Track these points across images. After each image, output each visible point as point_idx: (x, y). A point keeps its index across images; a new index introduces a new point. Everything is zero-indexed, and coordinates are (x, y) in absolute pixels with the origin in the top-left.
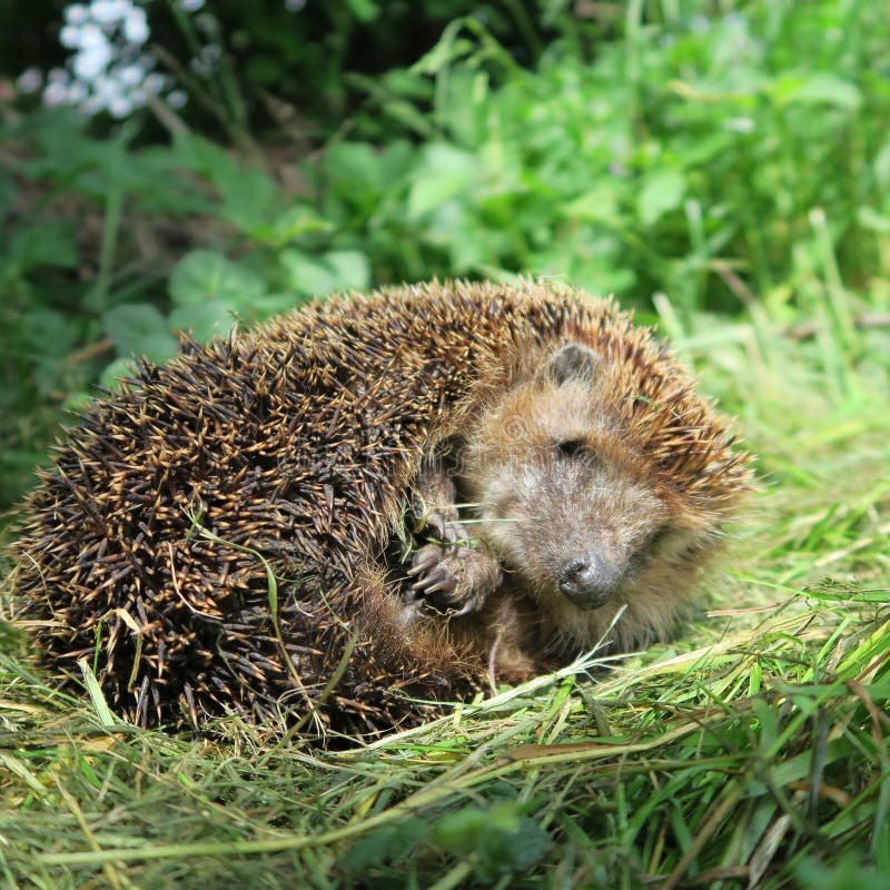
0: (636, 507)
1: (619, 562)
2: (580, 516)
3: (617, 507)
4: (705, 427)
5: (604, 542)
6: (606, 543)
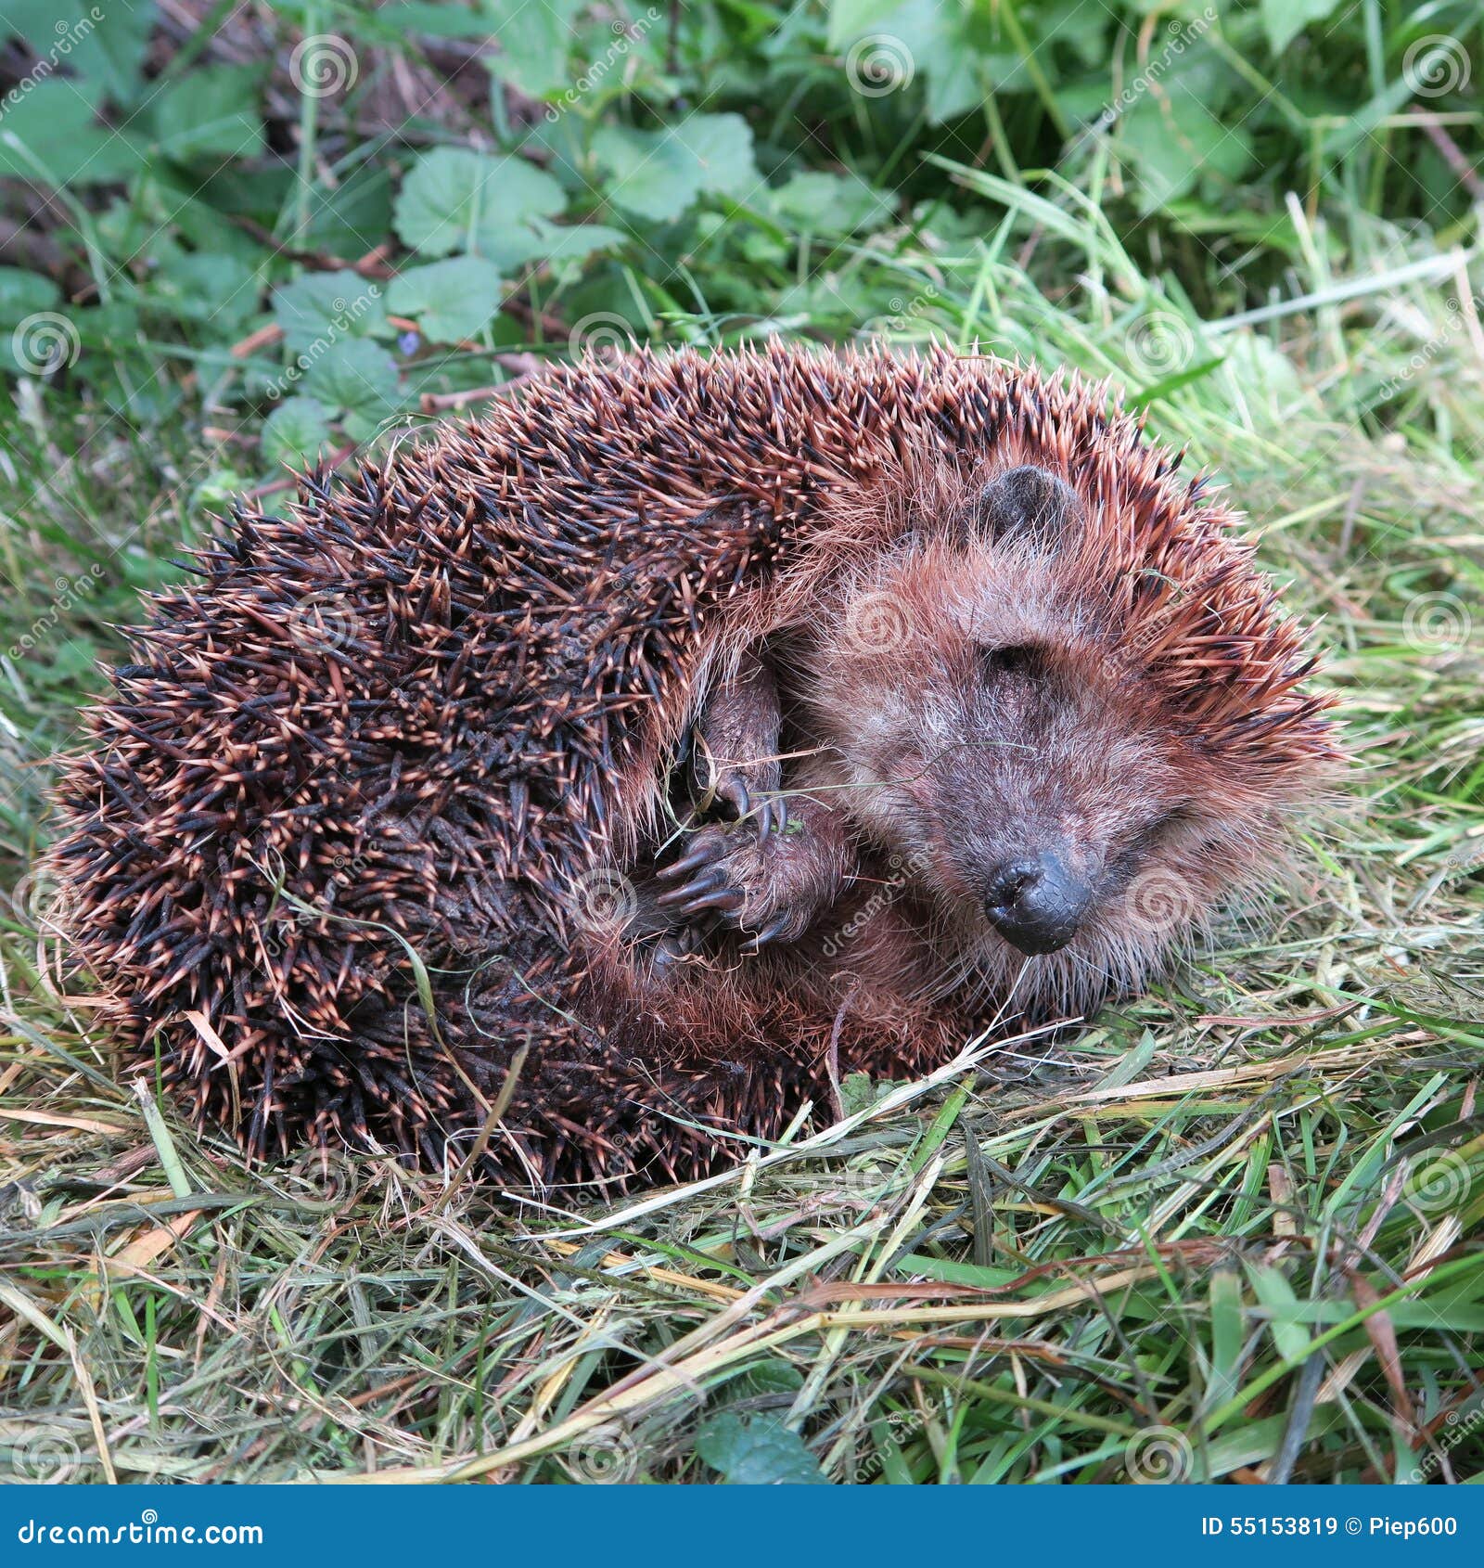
0: (1127, 775)
1: (1093, 872)
2: (1026, 788)
3: (1093, 774)
4: (1265, 637)
5: (1067, 836)
6: (1071, 838)
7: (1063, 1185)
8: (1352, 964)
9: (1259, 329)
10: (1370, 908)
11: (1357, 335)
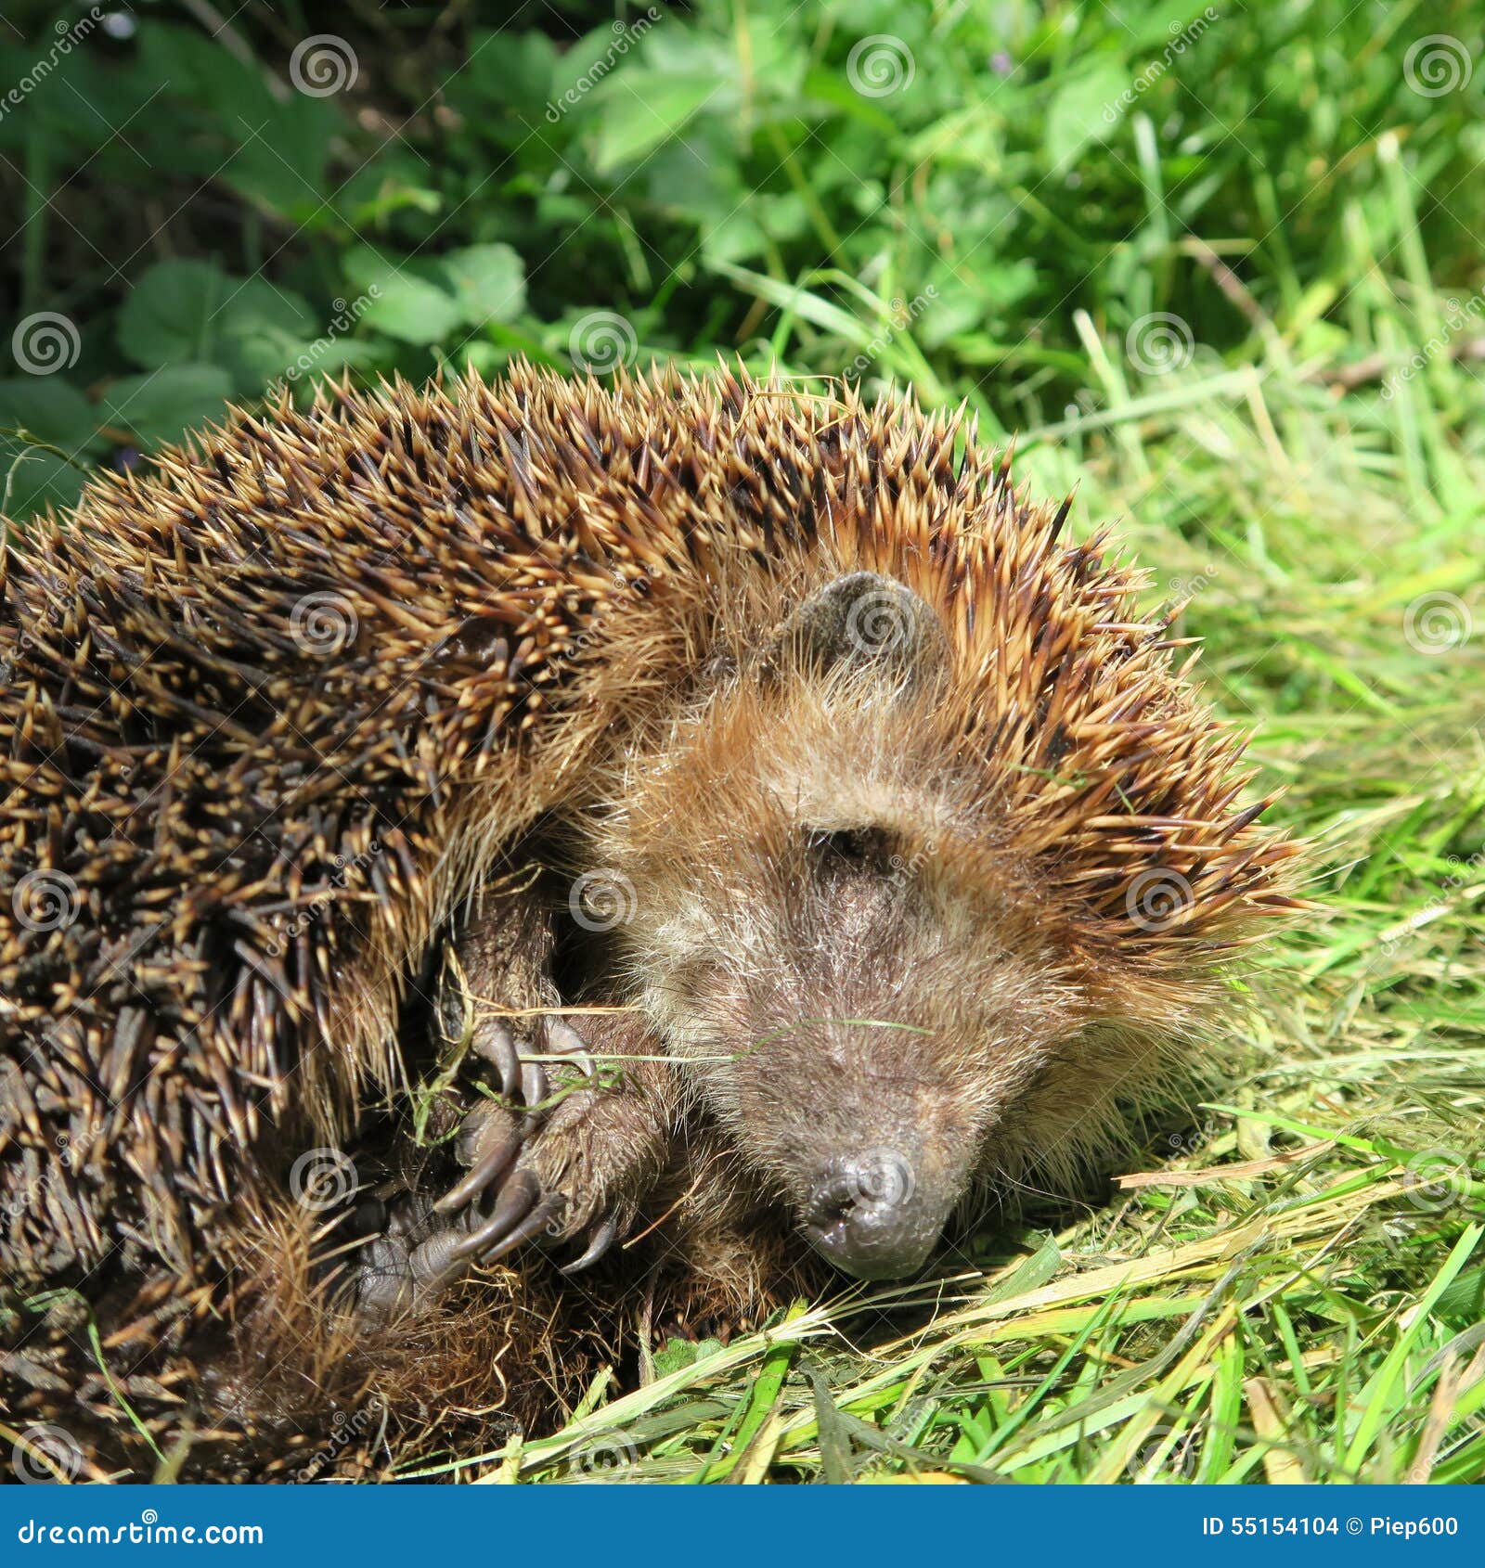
6: (928, 1125)
7: (954, 1440)
8: (1278, 1110)
9: (1063, 443)
10: (1283, 1040)
11: (1158, 452)
